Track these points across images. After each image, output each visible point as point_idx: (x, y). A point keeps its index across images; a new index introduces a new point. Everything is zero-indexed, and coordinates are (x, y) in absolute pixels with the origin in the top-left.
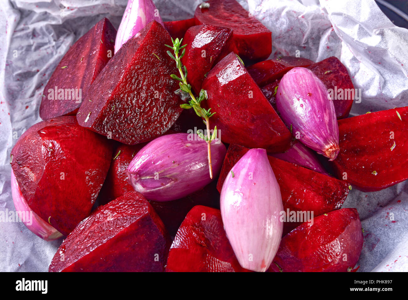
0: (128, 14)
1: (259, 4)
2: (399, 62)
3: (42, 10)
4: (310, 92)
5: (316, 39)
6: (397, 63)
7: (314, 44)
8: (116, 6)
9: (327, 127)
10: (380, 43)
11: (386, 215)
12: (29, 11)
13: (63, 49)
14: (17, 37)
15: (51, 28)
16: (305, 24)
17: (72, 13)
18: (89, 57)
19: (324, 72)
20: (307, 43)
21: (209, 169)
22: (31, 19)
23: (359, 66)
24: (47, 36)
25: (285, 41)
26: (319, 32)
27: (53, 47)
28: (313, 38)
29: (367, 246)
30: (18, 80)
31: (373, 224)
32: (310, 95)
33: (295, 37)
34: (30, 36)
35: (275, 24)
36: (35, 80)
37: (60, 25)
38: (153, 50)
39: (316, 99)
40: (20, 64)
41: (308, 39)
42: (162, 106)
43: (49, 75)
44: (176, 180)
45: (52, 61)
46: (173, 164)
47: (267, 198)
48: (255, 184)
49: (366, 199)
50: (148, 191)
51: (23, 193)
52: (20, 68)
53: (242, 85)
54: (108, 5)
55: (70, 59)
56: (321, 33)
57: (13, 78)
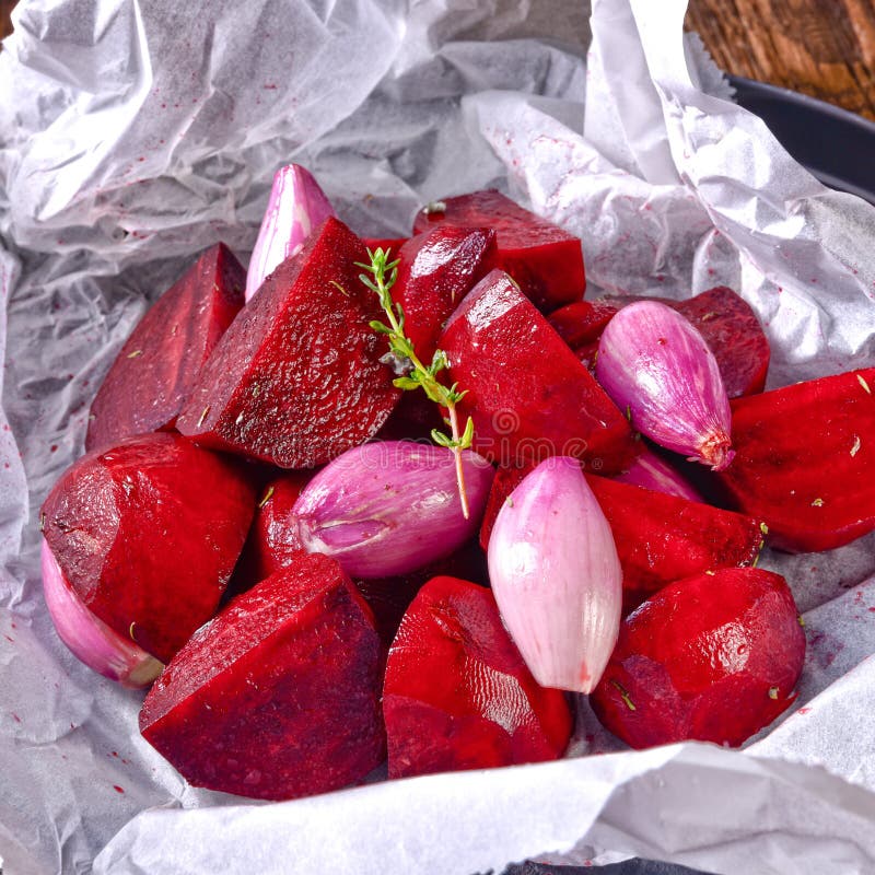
0: (273, 221)
1: (552, 191)
2: (848, 267)
3: (75, 248)
4: (664, 337)
5: (685, 259)
6: (844, 269)
7: (681, 269)
8: (240, 223)
9: (703, 400)
10: (803, 229)
11: (856, 596)
12: (42, 254)
13: (125, 328)
14: (18, 312)
15: (95, 286)
16: (654, 224)
17: (144, 246)
18: (192, 320)
19: (701, 317)
20: (665, 268)
21: (460, 505)
22: (48, 272)
23: (777, 301)
24: (87, 305)
25: (615, 266)
26: (689, 242)
27: (101, 325)
28: (678, 257)
29: (816, 660)
30: (29, 397)
31: (827, 616)
32: (663, 342)
33: (636, 255)
34: (47, 308)
35: (590, 229)
36: (66, 395)
37: (113, 279)
38: (330, 275)
39: (676, 349)
40: (29, 364)
41: (665, 258)
42: (356, 388)
43: (96, 384)
44: (394, 525)
45: (100, 354)
46: (385, 492)
47: (582, 538)
48: (556, 513)
49: (813, 575)
50: (338, 551)
51: (71, 582)
52: (31, 373)
53: (517, 325)
54: (221, 222)
55: (147, 336)
56: (693, 243)
57: (19, 393)
